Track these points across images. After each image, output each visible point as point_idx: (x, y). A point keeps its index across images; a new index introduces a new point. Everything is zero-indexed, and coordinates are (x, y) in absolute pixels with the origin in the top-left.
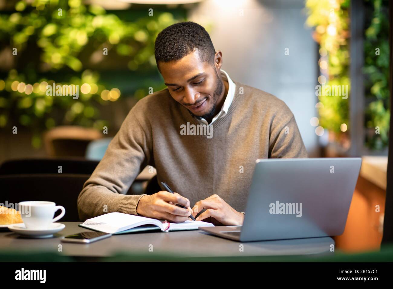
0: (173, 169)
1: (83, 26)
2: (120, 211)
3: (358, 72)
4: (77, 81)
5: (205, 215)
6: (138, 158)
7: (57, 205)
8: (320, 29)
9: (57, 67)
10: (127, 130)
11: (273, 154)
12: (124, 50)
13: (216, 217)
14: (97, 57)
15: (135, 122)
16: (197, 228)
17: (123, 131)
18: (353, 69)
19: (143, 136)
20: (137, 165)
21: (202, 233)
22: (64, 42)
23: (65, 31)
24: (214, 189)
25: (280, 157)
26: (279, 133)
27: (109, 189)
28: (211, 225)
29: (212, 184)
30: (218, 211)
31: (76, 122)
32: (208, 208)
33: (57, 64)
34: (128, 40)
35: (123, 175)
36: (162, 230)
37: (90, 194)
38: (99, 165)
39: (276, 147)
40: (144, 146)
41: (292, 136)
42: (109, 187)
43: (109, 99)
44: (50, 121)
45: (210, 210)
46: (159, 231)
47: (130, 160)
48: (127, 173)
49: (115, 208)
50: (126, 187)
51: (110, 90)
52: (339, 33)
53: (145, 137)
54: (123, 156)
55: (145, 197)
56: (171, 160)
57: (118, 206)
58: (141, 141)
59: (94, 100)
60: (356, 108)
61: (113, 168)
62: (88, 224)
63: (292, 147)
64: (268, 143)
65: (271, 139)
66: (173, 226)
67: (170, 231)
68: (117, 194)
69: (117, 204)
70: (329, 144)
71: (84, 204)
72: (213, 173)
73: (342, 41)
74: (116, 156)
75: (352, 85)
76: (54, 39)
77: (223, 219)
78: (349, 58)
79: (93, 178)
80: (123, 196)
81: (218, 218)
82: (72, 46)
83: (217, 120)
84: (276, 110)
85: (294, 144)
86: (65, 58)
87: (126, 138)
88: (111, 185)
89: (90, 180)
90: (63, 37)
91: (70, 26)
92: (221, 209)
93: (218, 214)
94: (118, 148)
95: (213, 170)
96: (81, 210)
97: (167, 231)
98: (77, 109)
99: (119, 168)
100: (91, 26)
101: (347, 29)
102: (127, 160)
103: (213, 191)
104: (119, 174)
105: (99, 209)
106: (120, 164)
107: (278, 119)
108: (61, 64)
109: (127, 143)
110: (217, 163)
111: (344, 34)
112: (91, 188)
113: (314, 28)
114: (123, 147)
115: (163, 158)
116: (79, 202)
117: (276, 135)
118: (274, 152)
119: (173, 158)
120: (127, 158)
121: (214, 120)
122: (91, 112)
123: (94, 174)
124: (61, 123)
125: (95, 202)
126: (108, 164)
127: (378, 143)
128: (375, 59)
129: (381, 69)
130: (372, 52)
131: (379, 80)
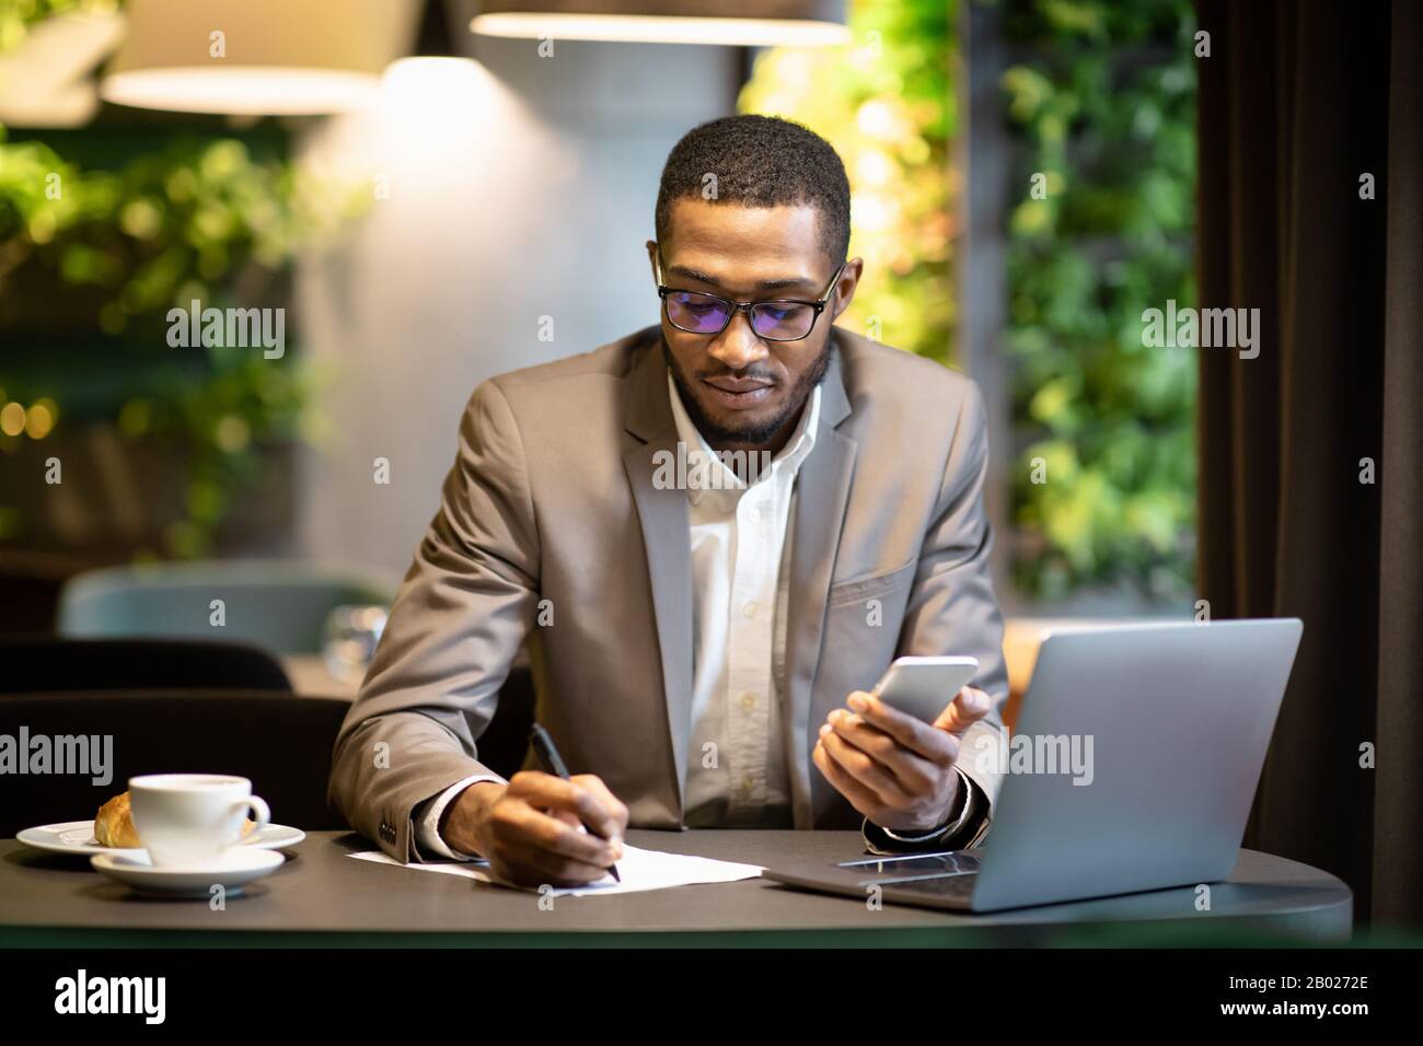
3: (989, 347)
12: (81, 267)
18: (969, 336)
73: (935, 246)
78: (949, 304)
127: (1054, 577)
128: (1043, 302)
129: (1061, 339)
130: (1030, 286)
131: (1055, 376)
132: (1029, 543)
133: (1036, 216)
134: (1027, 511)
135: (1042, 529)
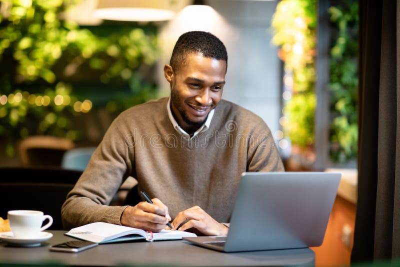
0: (154, 180)
1: (57, 40)
2: (104, 220)
3: (324, 89)
4: (50, 92)
5: (188, 225)
6: (121, 170)
7: (45, 214)
8: (286, 48)
9: (31, 79)
10: (110, 142)
11: (251, 168)
12: (97, 64)
13: (198, 228)
14: (71, 70)
15: (117, 134)
16: (181, 238)
17: (106, 143)
18: (319, 86)
19: (125, 148)
20: (120, 176)
21: (185, 243)
22: (39, 55)
23: (40, 44)
24: (194, 200)
25: (257, 171)
26: (257, 148)
27: (93, 200)
28: (194, 235)
29: (192, 195)
30: (200, 222)
31: (49, 132)
32: (190, 219)
33: (32, 76)
34: (100, 55)
35: (107, 187)
36: (147, 239)
37: (74, 204)
38: (82, 176)
39: (254, 161)
40: (126, 157)
41: (269, 150)
42: (93, 198)
43: (81, 110)
44: (24, 131)
45: (192, 221)
46: (144, 241)
47: (113, 172)
48: (110, 184)
49: (99, 219)
50: (109, 199)
51: (82, 102)
52: (306, 52)
53: (127, 150)
54: (106, 168)
55: (128, 209)
56: (152, 172)
57: (103, 216)
58: (124, 153)
59: (67, 111)
60: (322, 122)
61: (96, 179)
62: (73, 233)
63: (269, 161)
64: (246, 157)
65: (249, 153)
66: (156, 236)
67: (155, 241)
68: (101, 205)
69: (101, 214)
70: (291, 156)
71: (68, 214)
72: (193, 186)
73: (309, 59)
74: (100, 167)
75: (318, 101)
76: (29, 52)
77: (205, 229)
78: (315, 76)
79: (77, 189)
80: (106, 207)
81: (201, 229)
82: (46, 59)
83: (199, 134)
84: (254, 126)
85: (271, 158)
86: (40, 71)
87: (109, 150)
88: (95, 196)
89: (73, 191)
90: (38, 50)
91: (45, 39)
92: (203, 220)
93: (200, 225)
94: (101, 160)
95: (193, 182)
96: (65, 220)
97: (152, 241)
98: (50, 119)
99: (102, 180)
100: (66, 41)
101: (314, 48)
102: (110, 172)
103: (193, 202)
104: (103, 186)
105: (83, 219)
106: (103, 176)
107: (256, 134)
108: (35, 76)
109: (110, 154)
110: (198, 176)
111: (311, 52)
112: (76, 199)
113: (280, 47)
114: (106, 159)
115: (145, 170)
116: (63, 211)
117: (254, 150)
118: (252, 166)
119: (154, 170)
120: (111, 170)
121: (196, 134)
122: (63, 122)
123: (77, 184)
124: (34, 133)
125: (79, 213)
126: (92, 175)
127: (342, 157)
128: (340, 76)
129: (345, 86)
130: (337, 71)
131: (343, 97)
132: (335, 146)
133: (337, 51)
134: (334, 137)
135: (338, 142)
